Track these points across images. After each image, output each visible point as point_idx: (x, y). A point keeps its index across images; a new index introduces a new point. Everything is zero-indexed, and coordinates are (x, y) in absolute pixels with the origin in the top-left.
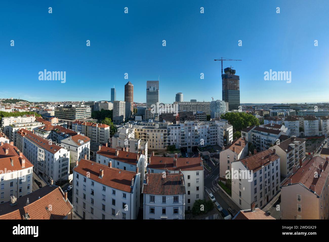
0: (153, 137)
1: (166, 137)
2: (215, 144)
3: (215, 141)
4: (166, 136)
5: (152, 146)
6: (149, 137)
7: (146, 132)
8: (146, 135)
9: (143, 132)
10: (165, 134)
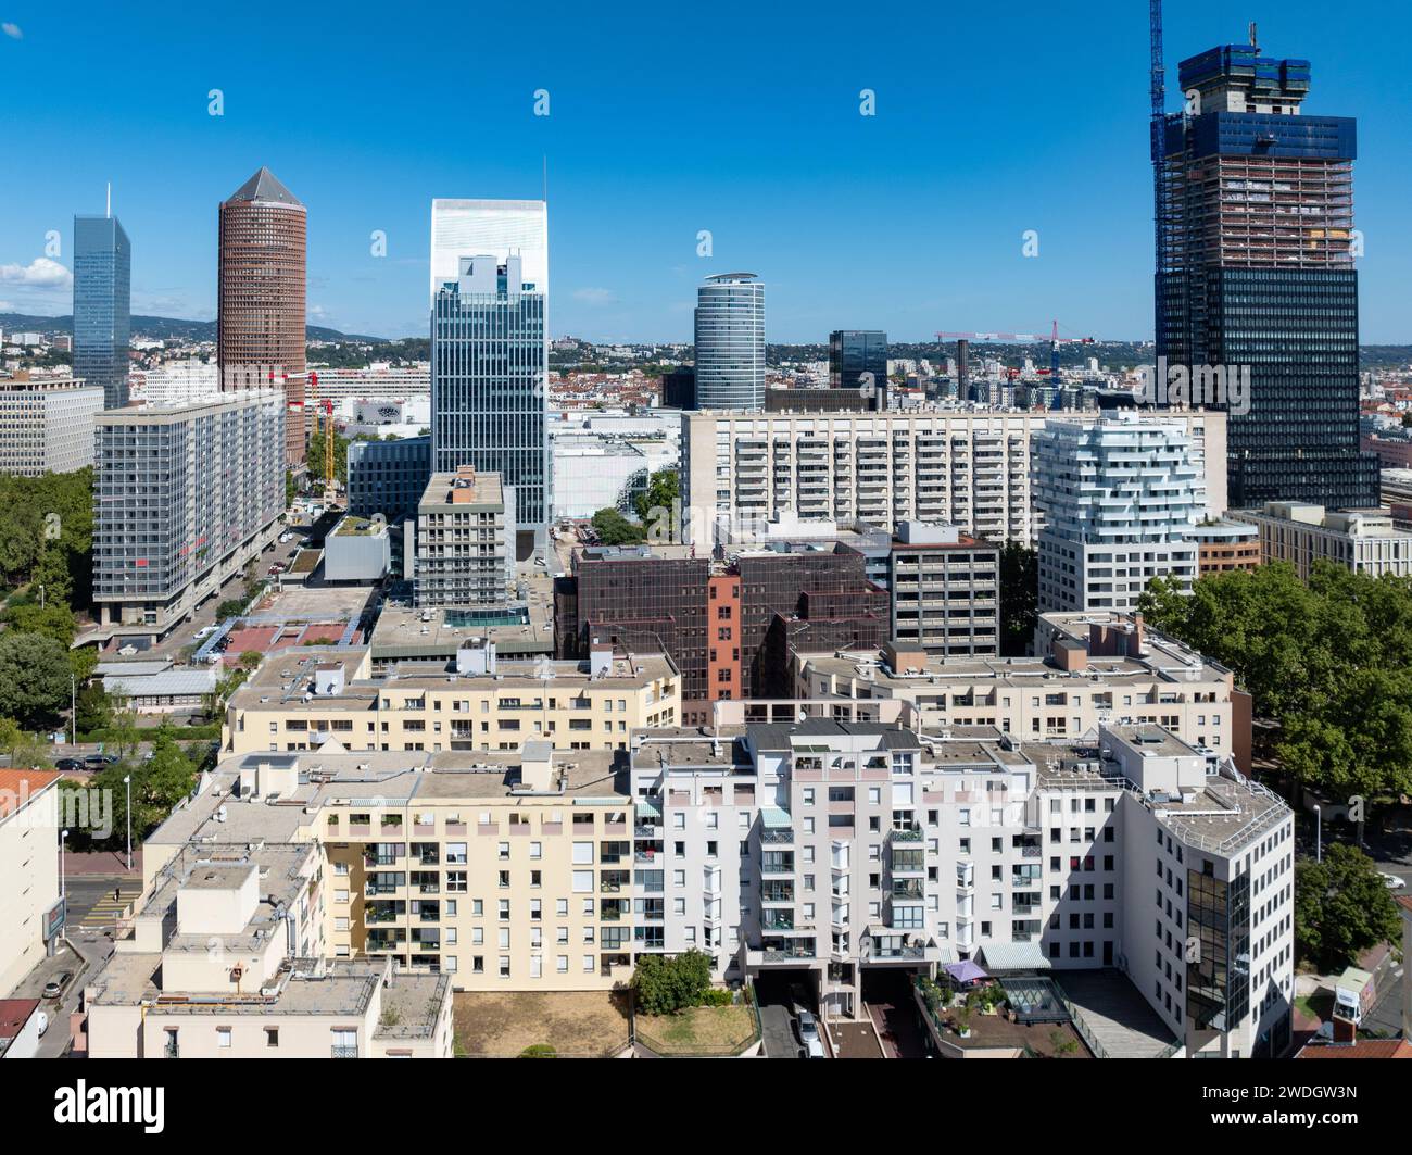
0: (505, 877)
1: (624, 877)
2: (1097, 961)
3: (1098, 935)
4: (627, 862)
5: (492, 964)
6: (463, 875)
7: (440, 836)
8: (436, 860)
9: (408, 834)
10: (612, 851)
